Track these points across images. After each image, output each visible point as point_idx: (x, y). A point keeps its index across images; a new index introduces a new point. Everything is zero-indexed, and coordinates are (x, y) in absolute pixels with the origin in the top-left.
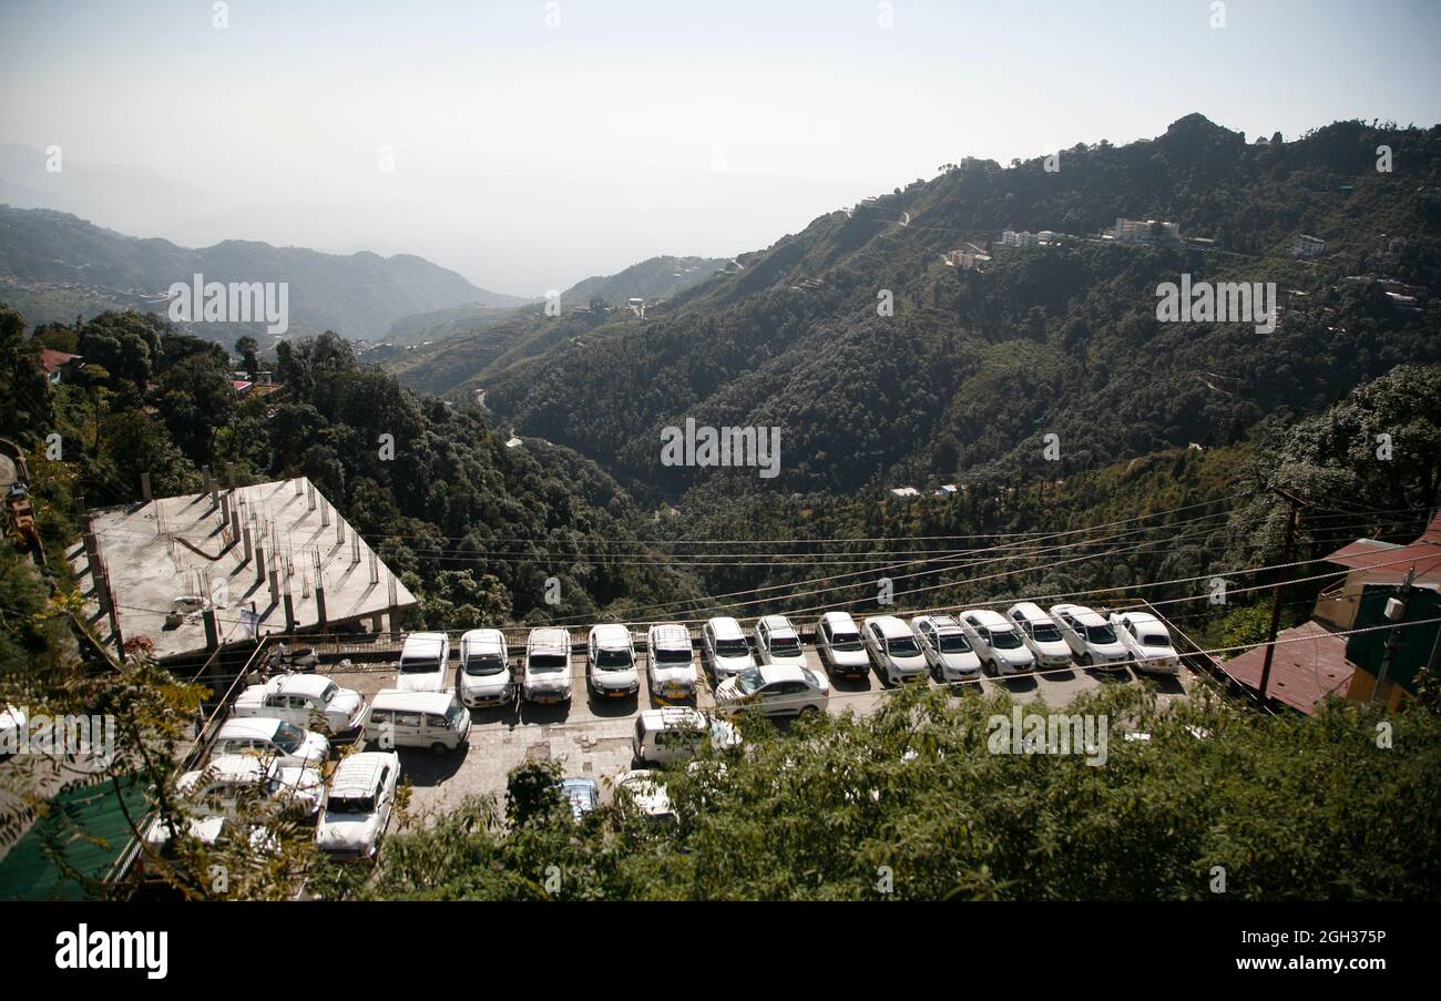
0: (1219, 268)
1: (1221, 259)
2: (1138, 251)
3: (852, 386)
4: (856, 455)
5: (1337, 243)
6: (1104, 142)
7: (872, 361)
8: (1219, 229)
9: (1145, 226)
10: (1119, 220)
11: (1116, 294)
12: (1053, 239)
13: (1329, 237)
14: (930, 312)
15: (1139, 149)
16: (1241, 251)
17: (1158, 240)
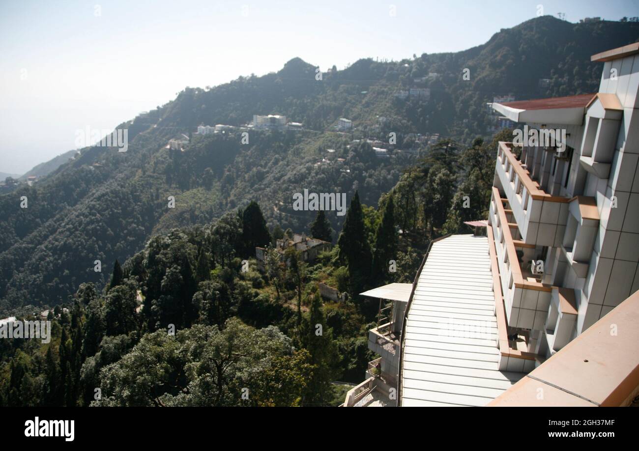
0: (303, 139)
1: (305, 134)
2: (262, 133)
3: (90, 227)
4: (87, 270)
5: (357, 122)
6: (253, 74)
7: (105, 210)
8: (305, 117)
9: (267, 119)
10: (255, 116)
11: (250, 158)
12: (222, 129)
13: (354, 119)
14: (150, 176)
15: (270, 77)
16: (315, 129)
17: (274, 126)
